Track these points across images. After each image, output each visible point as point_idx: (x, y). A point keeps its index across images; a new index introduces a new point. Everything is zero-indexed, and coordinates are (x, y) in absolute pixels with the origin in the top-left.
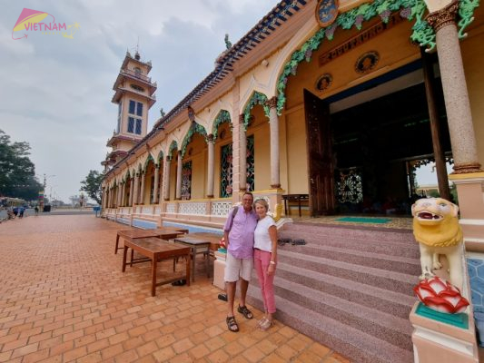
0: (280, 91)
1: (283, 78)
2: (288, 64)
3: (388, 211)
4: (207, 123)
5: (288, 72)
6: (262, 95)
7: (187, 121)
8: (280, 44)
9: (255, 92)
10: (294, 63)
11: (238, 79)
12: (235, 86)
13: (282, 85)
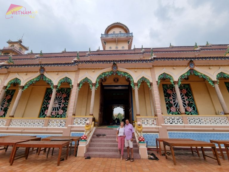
0: (97, 82)
1: (99, 78)
2: (101, 75)
3: (111, 124)
4: (55, 79)
5: (101, 77)
6: (89, 80)
7: (37, 72)
8: (100, 68)
9: (86, 78)
10: (103, 76)
11: (79, 69)
12: (77, 71)
13: (98, 80)
